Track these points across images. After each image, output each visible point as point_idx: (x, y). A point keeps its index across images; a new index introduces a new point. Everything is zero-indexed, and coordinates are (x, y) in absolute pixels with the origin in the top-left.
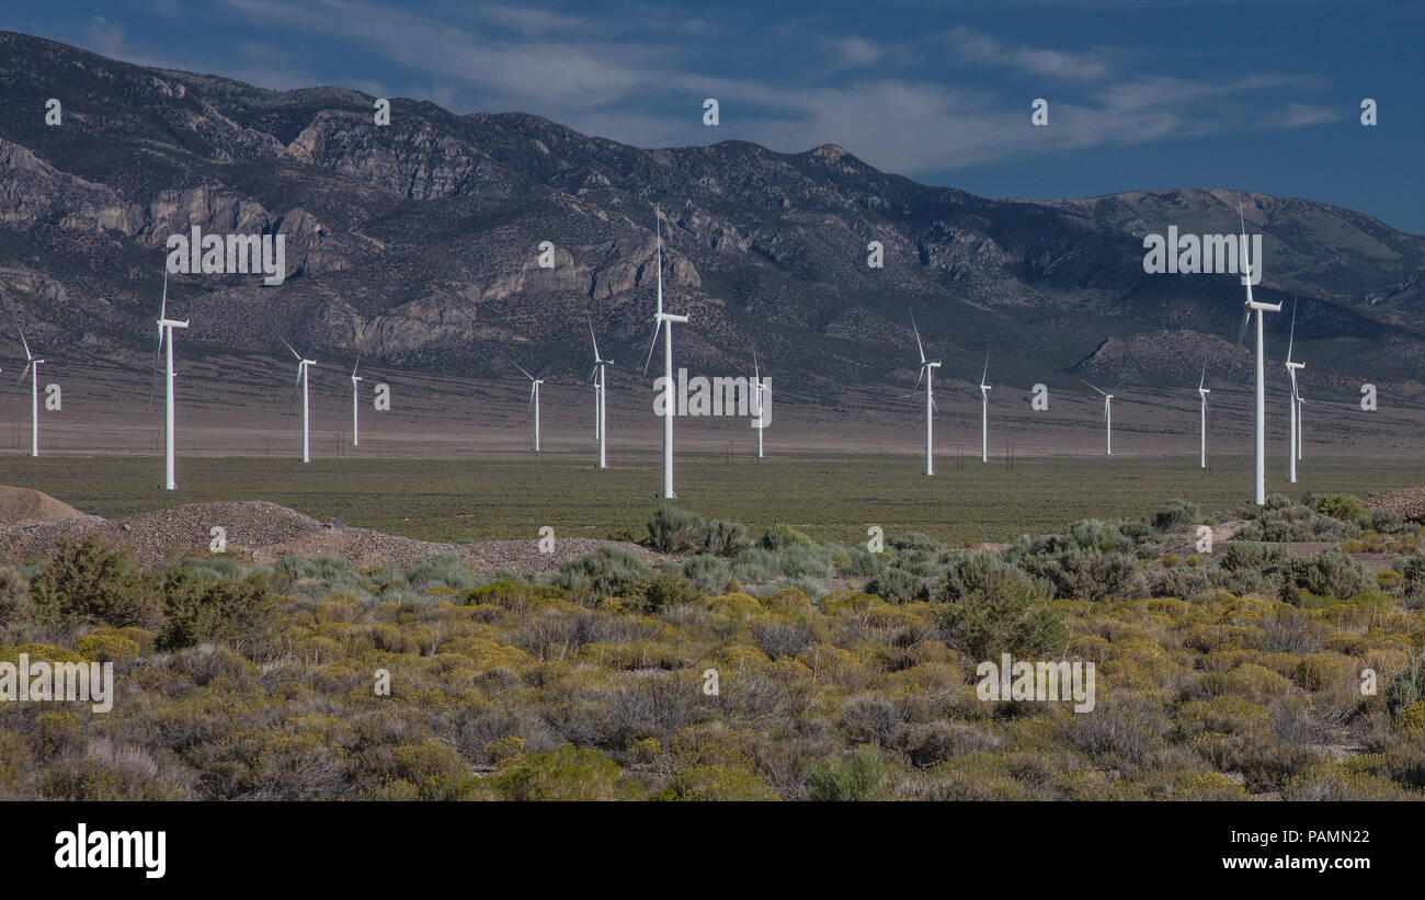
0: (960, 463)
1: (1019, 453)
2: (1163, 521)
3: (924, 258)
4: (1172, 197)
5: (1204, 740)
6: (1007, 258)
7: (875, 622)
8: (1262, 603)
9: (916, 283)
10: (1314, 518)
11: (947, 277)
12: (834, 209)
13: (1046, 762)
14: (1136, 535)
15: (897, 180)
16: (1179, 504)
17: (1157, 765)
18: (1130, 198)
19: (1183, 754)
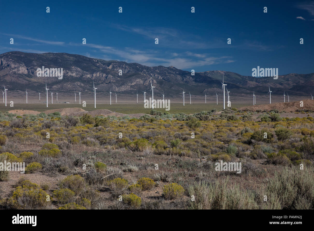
0: (188, 104)
1: (195, 103)
2: (213, 111)
3: (183, 79)
4: (213, 72)
5: (218, 138)
6: (193, 79)
7: (178, 123)
8: (225, 121)
9: (182, 82)
10: (231, 111)
11: (186, 82)
12: (172, 74)
13: (199, 140)
14: (209, 113)
15: (180, 70)
16: (214, 109)
17: (213, 141)
18: (208, 72)
19: (216, 140)
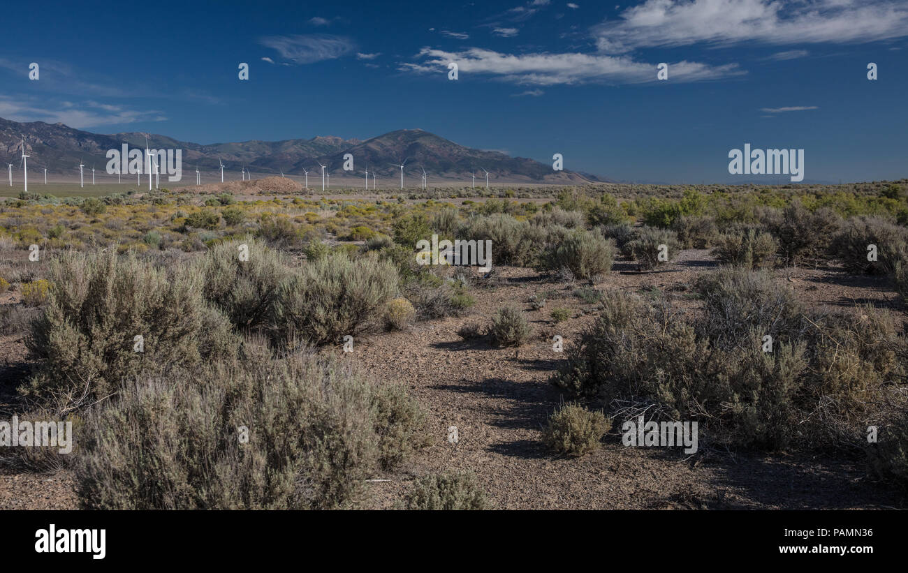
0: (89, 185)
1: (101, 183)
2: (129, 193)
3: (80, 145)
4: (132, 134)
5: (133, 225)
6: (97, 145)
7: (67, 209)
8: (149, 205)
9: (78, 150)
10: (160, 192)
11: (85, 149)
12: (61, 135)
13: (100, 229)
14: (124, 196)
15: (74, 130)
16: (133, 190)
17: (123, 229)
18: (123, 134)
19: (130, 228)
